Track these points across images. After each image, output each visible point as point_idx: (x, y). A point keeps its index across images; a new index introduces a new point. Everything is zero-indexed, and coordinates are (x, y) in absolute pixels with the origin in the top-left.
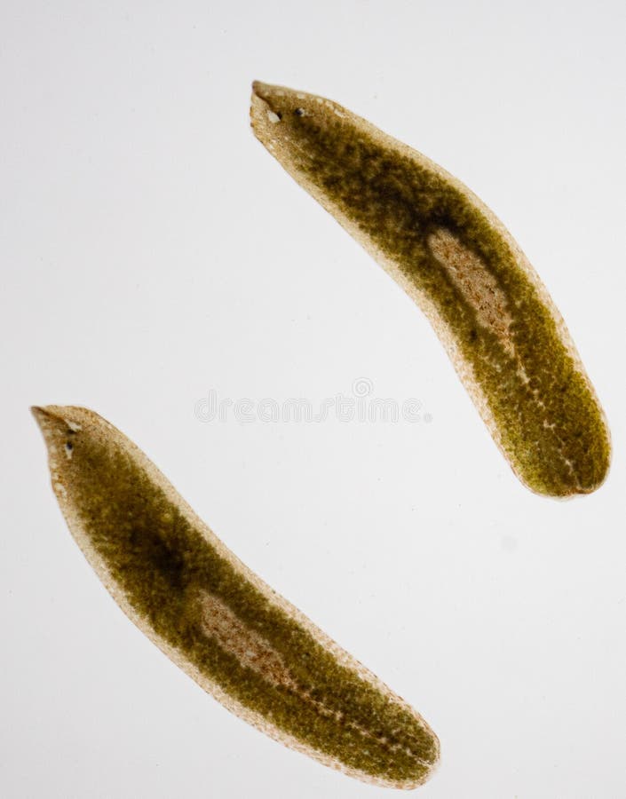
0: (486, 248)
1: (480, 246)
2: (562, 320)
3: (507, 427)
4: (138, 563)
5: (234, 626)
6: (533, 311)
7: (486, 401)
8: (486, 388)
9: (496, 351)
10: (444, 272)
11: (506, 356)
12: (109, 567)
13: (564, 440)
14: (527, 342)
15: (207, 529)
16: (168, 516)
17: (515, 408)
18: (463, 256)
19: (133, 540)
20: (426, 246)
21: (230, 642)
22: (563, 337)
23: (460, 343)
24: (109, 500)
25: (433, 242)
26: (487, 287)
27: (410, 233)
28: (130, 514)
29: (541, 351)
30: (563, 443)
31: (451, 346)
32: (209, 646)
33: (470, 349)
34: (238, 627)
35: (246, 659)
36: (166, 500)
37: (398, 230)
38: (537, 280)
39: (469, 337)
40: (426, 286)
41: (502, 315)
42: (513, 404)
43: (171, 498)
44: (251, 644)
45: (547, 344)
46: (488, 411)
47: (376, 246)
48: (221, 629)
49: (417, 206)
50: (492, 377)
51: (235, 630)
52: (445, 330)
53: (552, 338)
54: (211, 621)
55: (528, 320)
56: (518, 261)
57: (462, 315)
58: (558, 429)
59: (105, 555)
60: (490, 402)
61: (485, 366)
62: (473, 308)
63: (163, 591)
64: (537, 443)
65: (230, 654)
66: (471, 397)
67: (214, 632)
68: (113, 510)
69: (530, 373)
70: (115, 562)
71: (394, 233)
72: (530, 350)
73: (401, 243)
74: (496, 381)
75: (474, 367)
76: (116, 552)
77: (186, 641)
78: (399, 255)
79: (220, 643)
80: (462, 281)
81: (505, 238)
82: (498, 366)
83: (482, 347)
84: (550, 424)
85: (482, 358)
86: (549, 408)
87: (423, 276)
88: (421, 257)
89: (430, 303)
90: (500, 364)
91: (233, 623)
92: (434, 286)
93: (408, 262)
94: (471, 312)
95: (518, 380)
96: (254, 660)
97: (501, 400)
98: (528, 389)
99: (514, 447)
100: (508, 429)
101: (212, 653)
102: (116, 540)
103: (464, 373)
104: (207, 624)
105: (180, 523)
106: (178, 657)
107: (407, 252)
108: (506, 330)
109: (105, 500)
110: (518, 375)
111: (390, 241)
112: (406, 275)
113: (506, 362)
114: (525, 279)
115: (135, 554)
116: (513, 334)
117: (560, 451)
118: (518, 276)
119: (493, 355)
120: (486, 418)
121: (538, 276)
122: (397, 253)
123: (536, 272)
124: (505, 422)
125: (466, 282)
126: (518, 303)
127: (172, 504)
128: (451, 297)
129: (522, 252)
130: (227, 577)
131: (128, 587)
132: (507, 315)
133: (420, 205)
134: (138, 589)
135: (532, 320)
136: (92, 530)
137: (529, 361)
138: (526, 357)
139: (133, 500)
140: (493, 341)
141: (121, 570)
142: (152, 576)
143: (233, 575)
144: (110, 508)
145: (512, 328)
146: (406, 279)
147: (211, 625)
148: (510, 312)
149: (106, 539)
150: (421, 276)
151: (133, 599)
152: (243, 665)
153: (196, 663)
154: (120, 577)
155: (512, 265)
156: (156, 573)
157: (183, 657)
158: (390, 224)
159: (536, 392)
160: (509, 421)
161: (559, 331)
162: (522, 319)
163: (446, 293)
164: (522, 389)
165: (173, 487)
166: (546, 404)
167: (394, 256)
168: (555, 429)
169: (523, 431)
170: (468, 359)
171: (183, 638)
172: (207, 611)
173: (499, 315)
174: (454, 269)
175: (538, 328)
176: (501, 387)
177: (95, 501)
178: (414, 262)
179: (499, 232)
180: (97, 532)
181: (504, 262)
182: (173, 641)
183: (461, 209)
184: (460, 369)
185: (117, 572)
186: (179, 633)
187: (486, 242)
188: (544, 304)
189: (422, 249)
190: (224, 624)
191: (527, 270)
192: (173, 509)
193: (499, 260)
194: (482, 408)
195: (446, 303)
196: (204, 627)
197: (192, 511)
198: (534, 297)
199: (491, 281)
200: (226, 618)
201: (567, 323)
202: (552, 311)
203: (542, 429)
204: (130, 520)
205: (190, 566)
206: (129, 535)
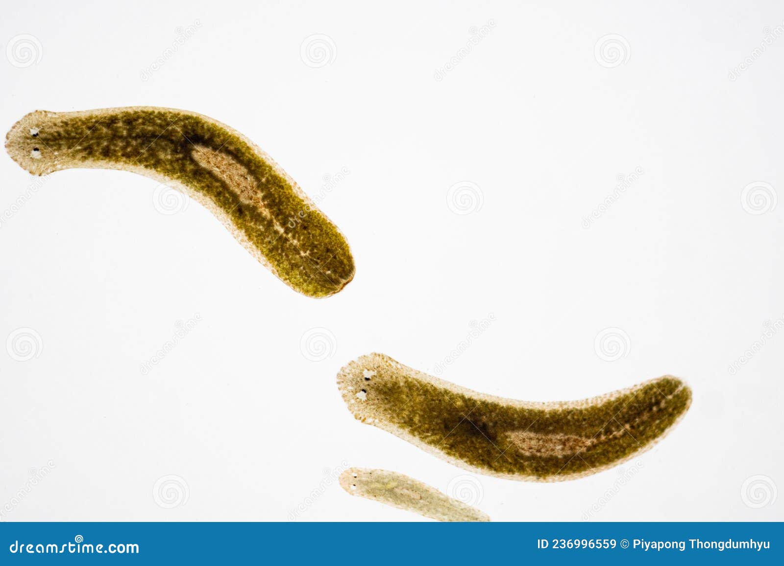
0: (232, 148)
1: (227, 148)
2: (295, 183)
3: (278, 265)
4: (459, 439)
5: (539, 440)
6: (275, 183)
7: (259, 252)
8: (257, 244)
9: (257, 217)
10: (210, 173)
11: (264, 219)
12: (442, 450)
13: (318, 259)
14: (276, 205)
15: (488, 396)
16: (459, 403)
17: (280, 252)
18: (219, 159)
19: (447, 428)
20: (192, 161)
21: (543, 450)
22: (299, 193)
23: (233, 218)
24: (413, 411)
25: (196, 156)
26: (242, 176)
27: (178, 156)
28: (435, 413)
29: (286, 208)
30: (319, 261)
31: (227, 223)
32: (534, 460)
33: (240, 221)
34: (542, 439)
35: (559, 452)
36: (453, 394)
37: (169, 157)
38: (272, 161)
39: (238, 213)
40: (202, 188)
41: (256, 193)
42: (277, 249)
43: (455, 391)
44: (555, 443)
45: (289, 201)
46: (264, 259)
47: (162, 175)
48: (533, 446)
49: (172, 136)
50: (259, 235)
51: (541, 441)
52: (221, 212)
53: (291, 196)
54: (525, 446)
55: (272, 190)
56: (256, 152)
57: (230, 200)
58: (312, 254)
59: (435, 444)
60: (262, 252)
61: (253, 229)
62: (235, 193)
63: (484, 447)
64: (302, 268)
65: (549, 456)
66: (250, 252)
67: (531, 450)
68: (421, 416)
69: (283, 224)
70: (445, 445)
71: (168, 160)
72: (279, 210)
73: (176, 165)
74: (263, 238)
75: (246, 232)
76: (441, 439)
77: (518, 466)
78: (179, 174)
79: (538, 454)
80: (225, 176)
81: (242, 139)
82: (261, 227)
83: (248, 218)
84: (305, 252)
85: (249, 224)
86: (301, 242)
87: (199, 181)
88: (192, 169)
89: (208, 199)
90: (262, 225)
91: (538, 439)
92: (208, 186)
93: (186, 176)
94: (235, 197)
95: (276, 232)
96: (563, 449)
97: (269, 249)
98: (284, 235)
99: (287, 277)
100: (279, 266)
101: (538, 462)
102: (436, 432)
103: (240, 238)
104: (523, 449)
105: (469, 403)
106: (520, 478)
107: (183, 170)
108: (261, 202)
109: (410, 412)
110: (275, 229)
111: (168, 167)
112: (187, 186)
113: (266, 223)
114: (264, 163)
115: (454, 435)
116: (266, 203)
117: (318, 266)
118: (259, 162)
119: (256, 221)
120: (264, 263)
121: (272, 159)
122: (177, 173)
123: (269, 156)
124: (276, 263)
125: (227, 176)
126: (264, 180)
127: (458, 394)
128: (221, 189)
129: (256, 145)
130: (516, 416)
131: (462, 456)
132: (259, 192)
133: (173, 134)
134: (469, 454)
135: (275, 189)
136: (416, 433)
137: (280, 217)
138: (277, 215)
139: (431, 404)
140: (254, 211)
141: (450, 448)
142: (472, 442)
143: (517, 412)
144: (417, 415)
145: (264, 198)
146: (188, 188)
147: (526, 448)
148: (260, 189)
149: (429, 434)
150: (198, 183)
151: (470, 461)
152: (560, 457)
153: (533, 474)
154: (452, 453)
155: (253, 155)
156: (474, 439)
157: (524, 476)
158: (162, 156)
159: (290, 235)
160: (278, 261)
161: (295, 191)
162: (269, 190)
163: (217, 187)
164: (281, 237)
165: (453, 384)
166: (299, 240)
167: (175, 176)
168: (310, 254)
169: (290, 263)
170: (240, 228)
171: (515, 465)
172: (518, 443)
173: (254, 193)
174: (216, 169)
175: (281, 193)
176: (267, 240)
177: (404, 415)
178: (190, 174)
179: (237, 136)
180: (420, 434)
181: (247, 154)
182: (510, 471)
183: (202, 127)
184: (237, 236)
185: (449, 451)
186: (511, 463)
187: (231, 143)
188: (281, 176)
189: (190, 164)
190: (533, 443)
191: (264, 157)
192: (460, 397)
193: (243, 154)
194: (259, 258)
195: (218, 194)
196: (523, 452)
197: (473, 391)
198: (273, 173)
199: (243, 170)
200: (531, 439)
201: (299, 184)
202: (287, 179)
203: (302, 257)
204: (437, 417)
205: (491, 424)
206: (442, 426)
